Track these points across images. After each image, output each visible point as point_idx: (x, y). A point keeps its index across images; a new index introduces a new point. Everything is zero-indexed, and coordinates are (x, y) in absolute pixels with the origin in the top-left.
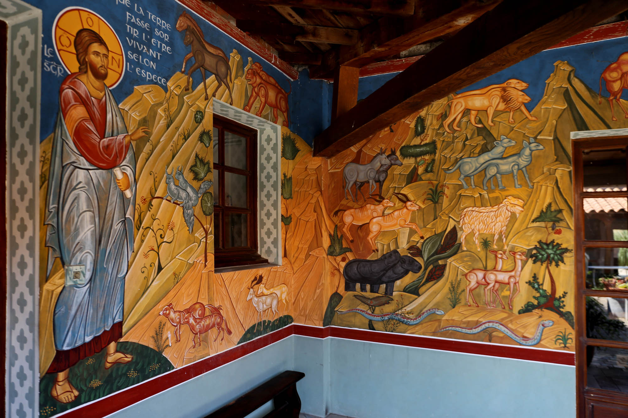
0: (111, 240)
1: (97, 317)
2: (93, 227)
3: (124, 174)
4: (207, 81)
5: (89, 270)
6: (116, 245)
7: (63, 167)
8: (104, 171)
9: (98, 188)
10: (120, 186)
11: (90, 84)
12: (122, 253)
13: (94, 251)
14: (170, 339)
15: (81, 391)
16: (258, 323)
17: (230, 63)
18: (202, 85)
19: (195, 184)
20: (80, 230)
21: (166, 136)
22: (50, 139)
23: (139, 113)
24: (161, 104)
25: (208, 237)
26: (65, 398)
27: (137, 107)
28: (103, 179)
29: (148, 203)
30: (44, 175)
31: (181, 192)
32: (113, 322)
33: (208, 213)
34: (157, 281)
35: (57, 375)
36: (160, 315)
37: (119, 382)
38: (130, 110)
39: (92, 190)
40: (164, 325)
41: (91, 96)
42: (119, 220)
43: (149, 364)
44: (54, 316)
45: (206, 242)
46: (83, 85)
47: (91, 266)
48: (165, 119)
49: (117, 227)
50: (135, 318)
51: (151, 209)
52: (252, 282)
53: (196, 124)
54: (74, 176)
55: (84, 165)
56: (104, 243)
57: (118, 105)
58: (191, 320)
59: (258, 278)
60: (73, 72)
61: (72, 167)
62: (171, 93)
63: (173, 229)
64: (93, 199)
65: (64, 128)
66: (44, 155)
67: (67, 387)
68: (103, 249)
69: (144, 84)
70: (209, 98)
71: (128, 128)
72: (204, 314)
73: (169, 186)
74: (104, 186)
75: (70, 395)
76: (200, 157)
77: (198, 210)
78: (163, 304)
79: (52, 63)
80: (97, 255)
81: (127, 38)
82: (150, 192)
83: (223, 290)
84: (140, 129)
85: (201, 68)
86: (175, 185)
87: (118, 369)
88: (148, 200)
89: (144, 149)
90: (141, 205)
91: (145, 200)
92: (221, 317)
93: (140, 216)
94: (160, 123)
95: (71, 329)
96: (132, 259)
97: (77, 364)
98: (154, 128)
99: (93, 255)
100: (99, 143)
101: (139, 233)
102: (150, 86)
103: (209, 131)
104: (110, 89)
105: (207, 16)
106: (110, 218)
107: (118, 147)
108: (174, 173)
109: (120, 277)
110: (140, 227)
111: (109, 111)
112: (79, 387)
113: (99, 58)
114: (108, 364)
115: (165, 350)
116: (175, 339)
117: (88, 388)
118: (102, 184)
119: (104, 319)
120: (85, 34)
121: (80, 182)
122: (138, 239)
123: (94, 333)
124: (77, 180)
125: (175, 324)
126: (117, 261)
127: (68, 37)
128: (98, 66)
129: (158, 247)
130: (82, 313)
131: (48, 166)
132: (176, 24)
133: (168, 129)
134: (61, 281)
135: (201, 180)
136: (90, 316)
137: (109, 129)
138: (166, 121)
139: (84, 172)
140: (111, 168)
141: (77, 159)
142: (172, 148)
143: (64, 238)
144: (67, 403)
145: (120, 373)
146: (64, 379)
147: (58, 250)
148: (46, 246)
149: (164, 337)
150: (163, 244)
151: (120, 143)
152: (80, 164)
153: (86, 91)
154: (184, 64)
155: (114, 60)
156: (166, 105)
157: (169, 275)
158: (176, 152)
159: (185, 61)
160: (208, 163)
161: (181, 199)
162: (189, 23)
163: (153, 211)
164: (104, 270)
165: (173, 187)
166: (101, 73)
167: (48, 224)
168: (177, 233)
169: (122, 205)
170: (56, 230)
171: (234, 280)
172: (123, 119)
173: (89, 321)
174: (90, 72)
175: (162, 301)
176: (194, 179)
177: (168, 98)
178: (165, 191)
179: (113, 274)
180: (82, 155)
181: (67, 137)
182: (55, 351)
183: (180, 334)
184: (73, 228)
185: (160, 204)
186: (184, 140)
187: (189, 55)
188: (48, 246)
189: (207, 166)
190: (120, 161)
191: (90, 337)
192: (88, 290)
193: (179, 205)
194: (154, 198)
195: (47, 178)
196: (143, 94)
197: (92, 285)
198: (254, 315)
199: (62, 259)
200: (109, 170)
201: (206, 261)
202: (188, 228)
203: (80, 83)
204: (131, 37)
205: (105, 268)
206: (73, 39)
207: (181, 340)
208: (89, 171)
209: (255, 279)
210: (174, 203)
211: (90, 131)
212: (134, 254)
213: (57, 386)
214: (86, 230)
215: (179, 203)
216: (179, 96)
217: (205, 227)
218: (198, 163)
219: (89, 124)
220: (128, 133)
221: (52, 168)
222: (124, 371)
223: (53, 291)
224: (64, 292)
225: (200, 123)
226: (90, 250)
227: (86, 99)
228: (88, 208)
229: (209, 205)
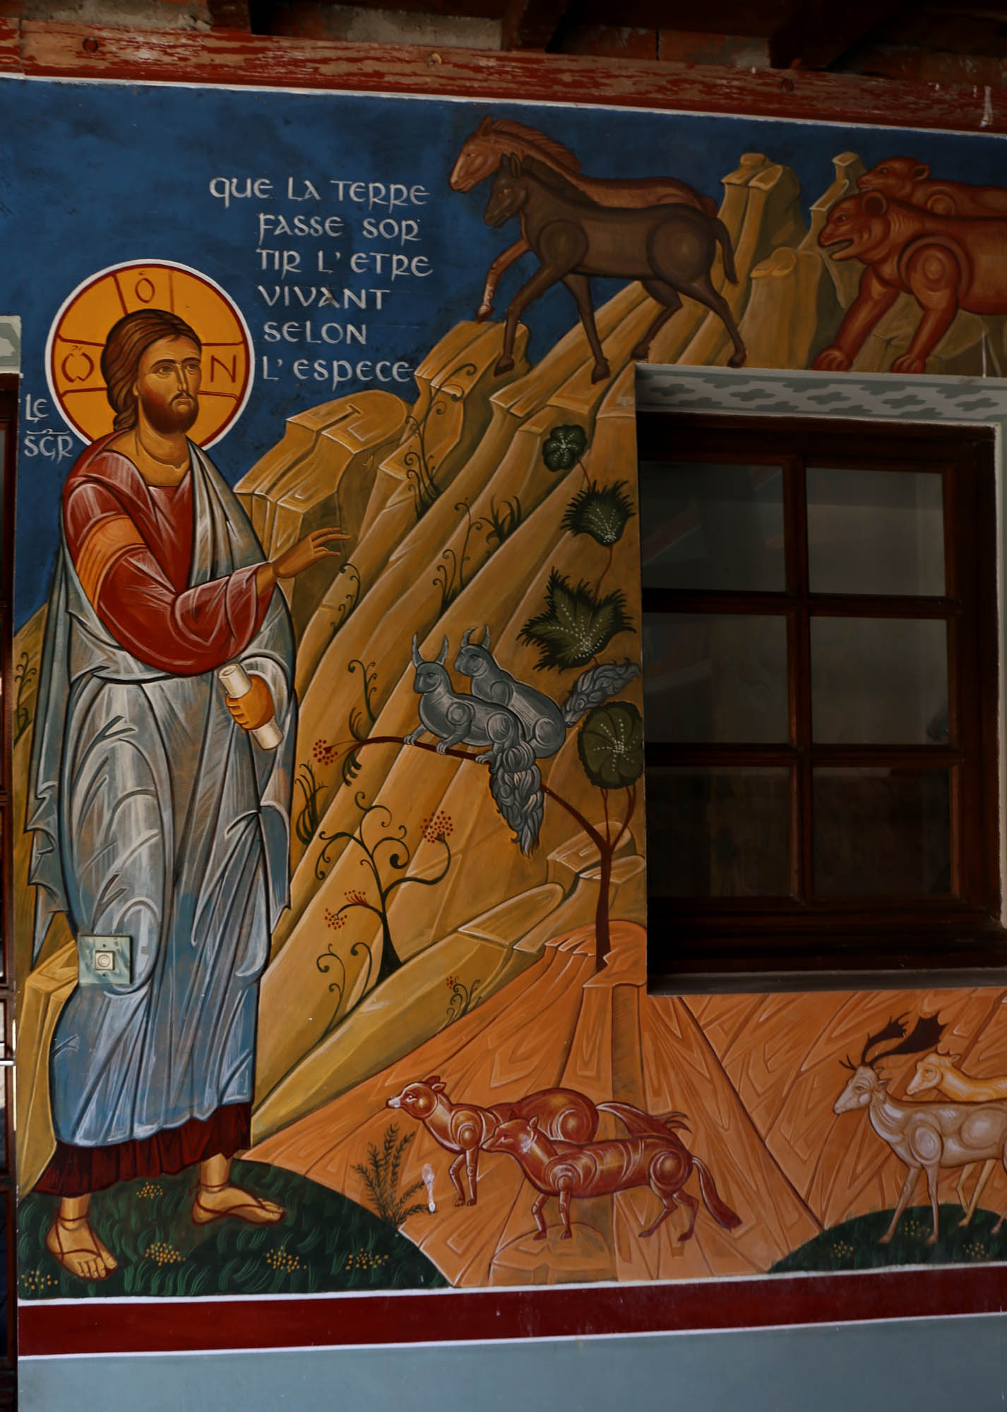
0: (213, 872)
1: (169, 1077)
2: (155, 835)
3: (254, 681)
4: (599, 314)
5: (144, 951)
6: (230, 884)
7: (71, 686)
8: (187, 681)
9: (168, 730)
10: (241, 716)
11: (145, 453)
12: (248, 908)
13: (160, 903)
14: (430, 1188)
15: (123, 1261)
16: (908, 1213)
17: (724, 215)
18: (577, 333)
19: (551, 682)
20: (120, 843)
21: (414, 541)
22: (40, 619)
23: (305, 490)
24: (393, 443)
25: (614, 864)
26: (80, 1264)
27: (296, 476)
28: (185, 702)
29: (338, 762)
30: (25, 709)
31: (480, 713)
32: (221, 1099)
33: (614, 778)
34: (378, 999)
35: (61, 1203)
36: (388, 1106)
37: (236, 1271)
38: (274, 492)
39: (151, 736)
40: (406, 1140)
41: (147, 486)
42: (237, 815)
43: (344, 1247)
44: (52, 1055)
45: (605, 883)
46: (127, 461)
47: (150, 939)
48: (409, 487)
49: (231, 833)
50: (297, 1101)
51: (354, 776)
52: (872, 1041)
53: (553, 476)
54: (101, 703)
55: (129, 670)
56: (188, 877)
57: (231, 488)
58: (529, 1144)
59: (910, 1029)
60: (96, 437)
61: (95, 681)
62: (432, 399)
63: (447, 838)
64: (156, 762)
65: (74, 584)
66: (24, 663)
67: (87, 1240)
68: (185, 896)
69: (322, 402)
70: (614, 369)
71: (265, 547)
72: (594, 1132)
73: (427, 701)
74: (187, 722)
75: (95, 1261)
76: (572, 584)
77: (561, 770)
78: (405, 1073)
79: (44, 432)
80: (167, 911)
81: (261, 288)
82: (351, 726)
83: (697, 1056)
84: (310, 538)
85: (571, 278)
86: (452, 692)
87: (233, 1235)
88: (342, 749)
89: (323, 596)
90: (316, 766)
91: (328, 750)
92: (684, 1157)
93: (311, 800)
94: (389, 503)
95: (96, 1096)
96: (283, 927)
97: (112, 1189)
98: (364, 524)
99: (157, 910)
100: (173, 604)
101: (307, 853)
102: (347, 402)
103: (617, 487)
104: (205, 448)
105: (582, 88)
106: (207, 810)
107: (232, 605)
108: (449, 655)
109: (244, 978)
110: (311, 835)
111: (203, 512)
112: (118, 1250)
113: (173, 374)
114: (202, 1211)
115: (409, 1218)
116: (454, 1192)
117: (141, 1258)
118: (181, 716)
119: (192, 1087)
120: (130, 326)
121: (118, 719)
122: (304, 868)
123: (162, 1119)
124: (108, 714)
125: (456, 1147)
126: (233, 931)
127: (84, 355)
128: (170, 398)
129: (384, 896)
130: (127, 1061)
131: (35, 687)
132: (450, 174)
133: (420, 516)
134: (69, 972)
135: (579, 663)
136: (150, 1072)
137: (203, 561)
138: (412, 493)
139: (128, 691)
140: (212, 670)
141: (110, 659)
142: (441, 575)
143: (75, 865)
144: (85, 1278)
145: (239, 1245)
146: (77, 1216)
147: (59, 892)
148: (29, 884)
149: (406, 1179)
150: (404, 885)
151: (241, 593)
152: (117, 672)
153: (133, 475)
154: (489, 288)
155: (216, 363)
156: (415, 440)
157: (428, 987)
158: (457, 583)
159: (491, 279)
160: (615, 601)
161: (483, 735)
162: (507, 147)
163: (360, 782)
164: (190, 952)
165: (444, 699)
166: (179, 414)
167: (35, 830)
168: (464, 852)
169: (247, 773)
170: (56, 844)
171: (759, 1025)
172: (250, 523)
173: (146, 1084)
174: (144, 424)
175: (399, 1065)
176: (541, 665)
177: (420, 419)
178: (412, 716)
179: (219, 965)
180: (124, 645)
181: (81, 609)
182: (55, 1143)
183: (474, 1181)
184: (99, 839)
185: (391, 759)
186: (495, 540)
187: (508, 254)
188: (37, 884)
189: (607, 612)
190: (238, 645)
191: (149, 1127)
192: (145, 1002)
193: (472, 757)
194: (362, 741)
195: (32, 716)
196: (319, 432)
197: (155, 992)
198: (878, 1173)
199: (70, 916)
200: (204, 676)
201: (603, 945)
202: (514, 835)
203: (118, 459)
204: (273, 278)
205: (194, 949)
206: (96, 354)
207: (480, 1202)
208: (143, 685)
209: (893, 1029)
210: (448, 752)
211: (144, 578)
212: (289, 914)
213: (61, 1229)
214: (135, 844)
215: (470, 750)
216: (466, 400)
217: (600, 827)
218: (564, 608)
219: (144, 560)
220: (265, 559)
221: (43, 692)
222: (254, 1244)
223: (48, 995)
224: (77, 999)
225: (570, 466)
226: (147, 896)
227: (135, 498)
228: (138, 785)
229: (621, 748)
